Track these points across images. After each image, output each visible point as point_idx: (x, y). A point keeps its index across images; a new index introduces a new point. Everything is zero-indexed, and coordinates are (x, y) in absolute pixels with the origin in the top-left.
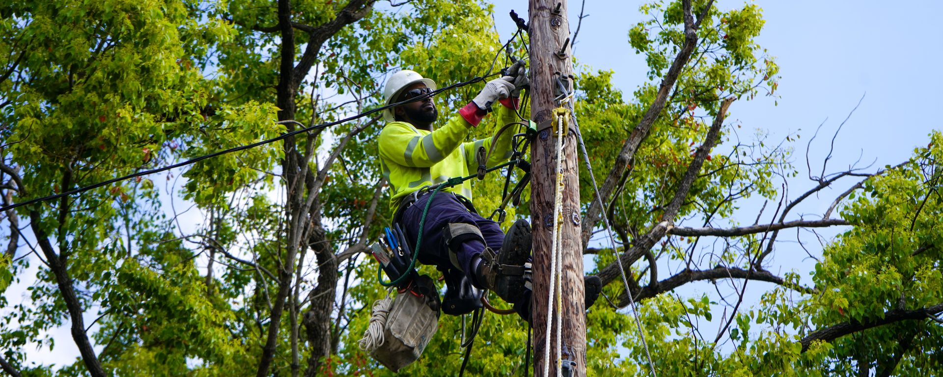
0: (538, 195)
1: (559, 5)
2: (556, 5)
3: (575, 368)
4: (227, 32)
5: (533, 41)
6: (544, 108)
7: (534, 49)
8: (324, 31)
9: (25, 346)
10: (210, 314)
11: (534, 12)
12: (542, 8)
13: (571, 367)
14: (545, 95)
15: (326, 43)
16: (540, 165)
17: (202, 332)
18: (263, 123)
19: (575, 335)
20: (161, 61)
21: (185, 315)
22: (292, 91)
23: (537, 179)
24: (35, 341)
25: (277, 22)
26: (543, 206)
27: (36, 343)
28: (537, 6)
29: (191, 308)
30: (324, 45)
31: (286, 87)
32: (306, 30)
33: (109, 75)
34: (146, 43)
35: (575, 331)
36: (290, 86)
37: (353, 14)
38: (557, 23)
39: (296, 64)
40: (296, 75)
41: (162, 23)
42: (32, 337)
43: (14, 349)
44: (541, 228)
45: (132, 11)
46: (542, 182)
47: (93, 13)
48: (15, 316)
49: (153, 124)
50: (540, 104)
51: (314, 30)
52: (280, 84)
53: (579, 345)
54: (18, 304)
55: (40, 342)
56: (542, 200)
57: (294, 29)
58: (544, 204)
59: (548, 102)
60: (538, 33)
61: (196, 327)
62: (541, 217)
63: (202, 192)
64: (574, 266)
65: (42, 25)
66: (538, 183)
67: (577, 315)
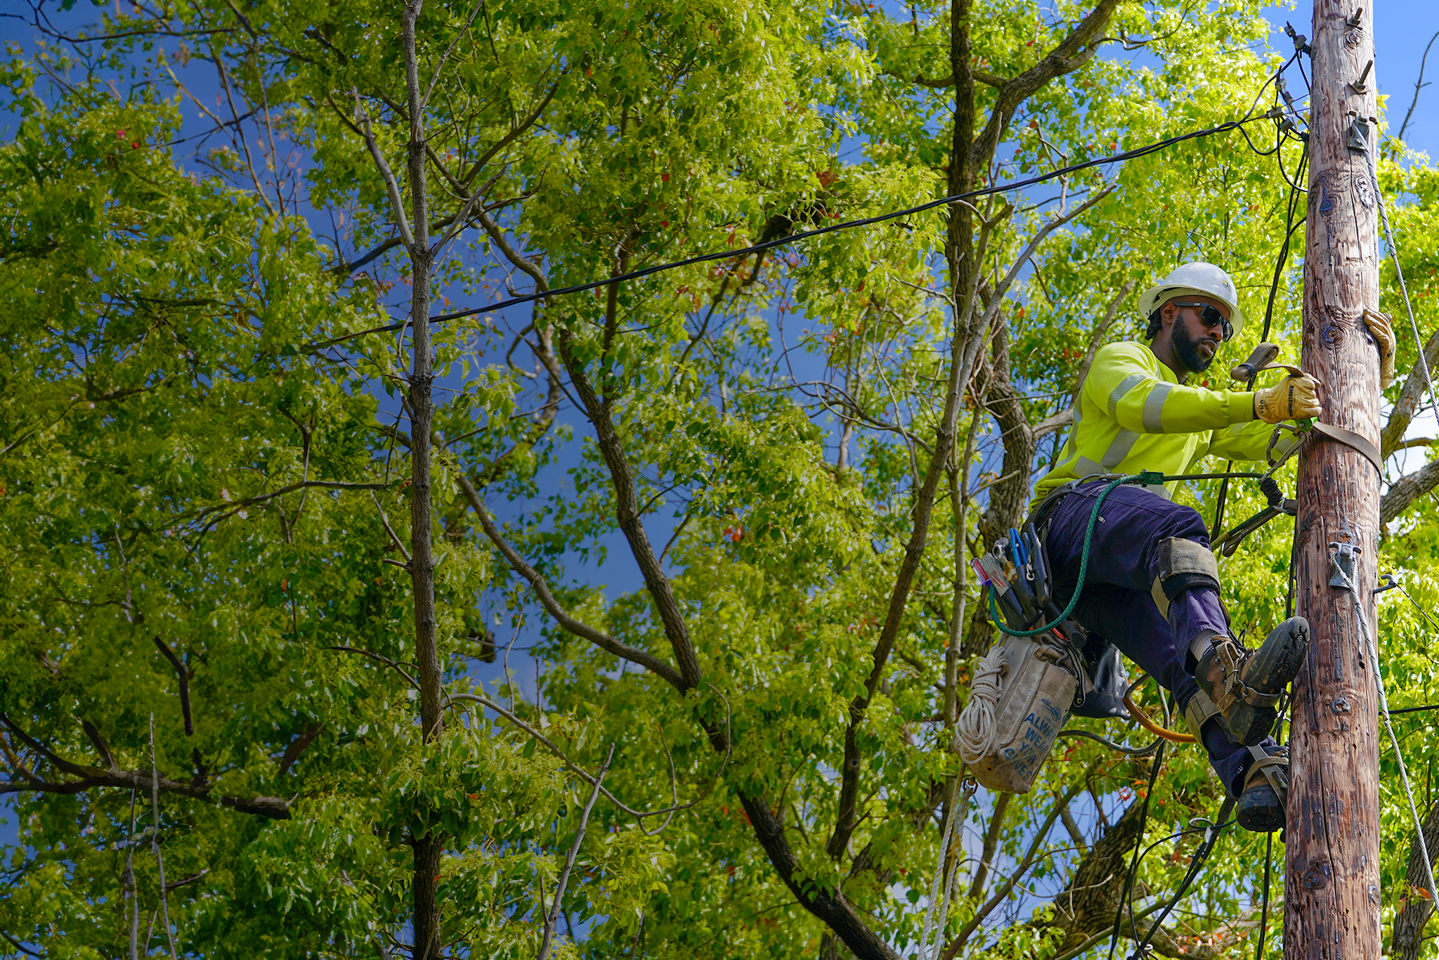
0: (1314, 296)
1: (1360, 11)
2: (1354, 13)
3: (1360, 556)
4: (864, 67)
5: (1317, 66)
6: (1329, 165)
7: (1318, 78)
8: (1021, 86)
9: (562, 556)
10: (824, 489)
11: (1320, 22)
12: (1333, 16)
13: (1353, 555)
14: (1332, 147)
15: (1023, 106)
16: (1318, 252)
17: (811, 515)
18: (912, 196)
19: (1362, 506)
20: (758, 93)
21: (786, 491)
22: (970, 175)
23: (1313, 271)
24: (577, 549)
25: (951, 72)
26: (1320, 313)
27: (579, 553)
28: (1326, 13)
29: (795, 480)
30: (1019, 107)
31: (961, 169)
32: (993, 83)
33: (677, 111)
34: (735, 65)
35: (1363, 502)
36: (966, 167)
37: (1065, 62)
38: (1355, 39)
39: (977, 133)
40: (977, 152)
41: (761, 36)
42: (572, 543)
43: (546, 559)
44: (1317, 345)
45: (715, 14)
46: (1321, 276)
47: (656, 17)
48: (550, 511)
49: (746, 196)
50: (1323, 160)
51: (1005, 83)
52: (952, 164)
53: (1368, 522)
54: (554, 494)
55: (585, 551)
56: (1321, 304)
57: (976, 83)
58: (1323, 310)
59: (1336, 157)
60: (1325, 53)
61: (802, 509)
62: (1317, 330)
63: (817, 303)
64: (1365, 405)
65: (578, 34)
66: (1315, 279)
67: (1366, 477)
